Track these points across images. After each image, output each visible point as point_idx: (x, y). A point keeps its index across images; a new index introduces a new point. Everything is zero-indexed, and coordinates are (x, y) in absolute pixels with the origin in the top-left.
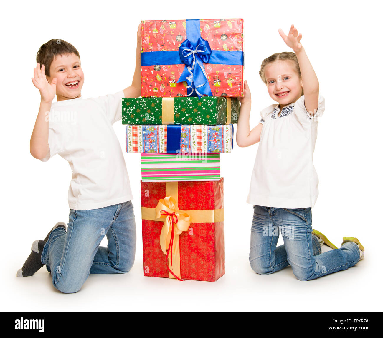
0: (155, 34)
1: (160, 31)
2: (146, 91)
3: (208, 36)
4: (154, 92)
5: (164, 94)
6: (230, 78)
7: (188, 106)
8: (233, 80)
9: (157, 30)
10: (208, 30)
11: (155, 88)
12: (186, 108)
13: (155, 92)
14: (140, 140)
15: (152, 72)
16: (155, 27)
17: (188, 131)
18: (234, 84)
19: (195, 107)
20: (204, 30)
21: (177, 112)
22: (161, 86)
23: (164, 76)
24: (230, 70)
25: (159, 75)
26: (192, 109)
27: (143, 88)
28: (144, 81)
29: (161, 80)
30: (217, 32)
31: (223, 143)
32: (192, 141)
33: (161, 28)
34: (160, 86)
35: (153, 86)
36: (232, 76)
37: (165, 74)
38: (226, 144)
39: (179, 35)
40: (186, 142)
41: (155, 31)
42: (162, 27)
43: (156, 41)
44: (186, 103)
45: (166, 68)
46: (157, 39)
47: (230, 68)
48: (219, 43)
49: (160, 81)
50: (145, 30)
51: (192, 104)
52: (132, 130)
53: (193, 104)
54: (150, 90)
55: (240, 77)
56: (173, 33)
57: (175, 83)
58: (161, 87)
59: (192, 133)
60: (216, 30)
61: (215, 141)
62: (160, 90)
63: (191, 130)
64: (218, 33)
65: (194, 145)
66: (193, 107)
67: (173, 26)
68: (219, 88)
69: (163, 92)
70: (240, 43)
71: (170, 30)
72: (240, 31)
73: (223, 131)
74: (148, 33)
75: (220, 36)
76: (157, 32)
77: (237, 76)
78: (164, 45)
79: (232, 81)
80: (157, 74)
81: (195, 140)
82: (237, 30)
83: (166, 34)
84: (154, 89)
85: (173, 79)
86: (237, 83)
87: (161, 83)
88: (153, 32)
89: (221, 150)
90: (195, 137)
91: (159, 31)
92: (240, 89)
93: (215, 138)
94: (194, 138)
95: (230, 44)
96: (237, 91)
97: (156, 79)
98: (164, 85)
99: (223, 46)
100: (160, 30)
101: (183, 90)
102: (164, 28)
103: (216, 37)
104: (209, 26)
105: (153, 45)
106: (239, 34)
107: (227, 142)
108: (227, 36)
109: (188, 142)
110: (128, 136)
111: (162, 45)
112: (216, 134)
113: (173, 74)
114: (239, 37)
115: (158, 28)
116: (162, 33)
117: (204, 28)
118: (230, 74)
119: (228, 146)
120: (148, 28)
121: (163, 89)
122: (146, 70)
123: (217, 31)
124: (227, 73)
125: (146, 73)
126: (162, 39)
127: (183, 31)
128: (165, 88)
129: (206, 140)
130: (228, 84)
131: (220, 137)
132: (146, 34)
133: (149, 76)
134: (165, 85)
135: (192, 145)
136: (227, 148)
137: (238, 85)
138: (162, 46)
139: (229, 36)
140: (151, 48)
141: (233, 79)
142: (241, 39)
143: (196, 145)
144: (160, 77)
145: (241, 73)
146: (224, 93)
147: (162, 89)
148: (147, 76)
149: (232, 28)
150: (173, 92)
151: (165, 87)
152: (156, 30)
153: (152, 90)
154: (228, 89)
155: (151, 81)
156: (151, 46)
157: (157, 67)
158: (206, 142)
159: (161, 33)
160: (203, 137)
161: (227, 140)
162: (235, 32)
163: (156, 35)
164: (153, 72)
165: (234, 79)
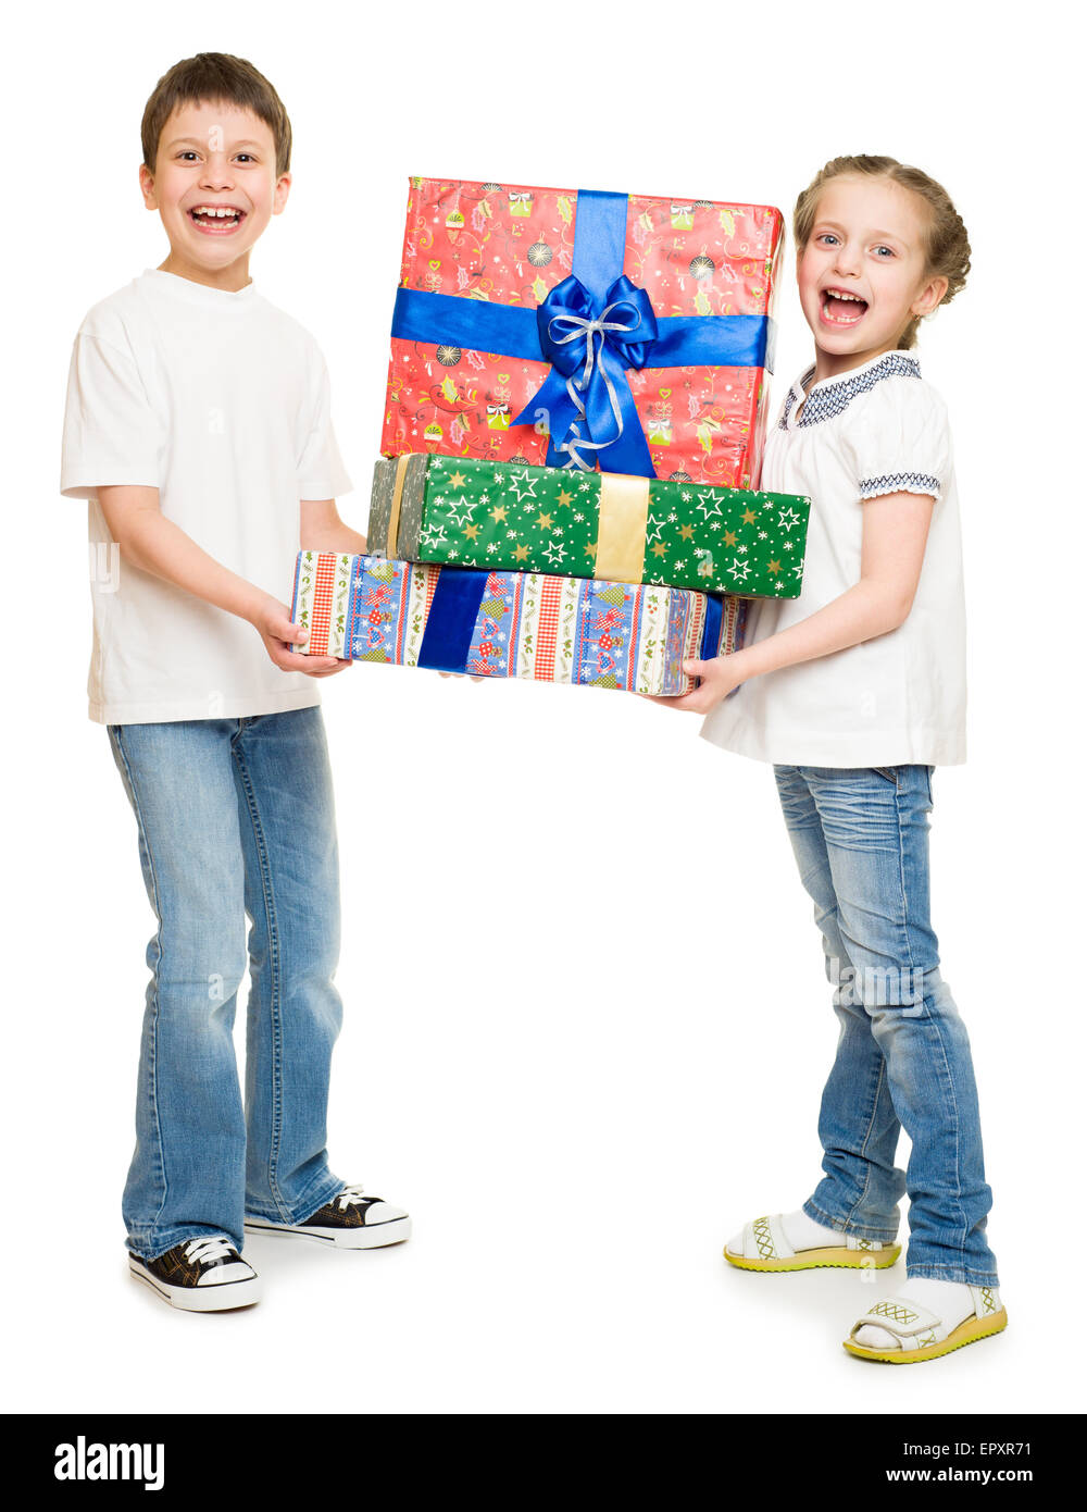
0: (453, 229)
1: (474, 222)
2: (397, 435)
3: (644, 257)
4: (426, 441)
5: (464, 452)
6: (709, 419)
7: (706, 518)
8: (718, 428)
9: (462, 217)
10: (646, 236)
11: (432, 426)
12: (698, 525)
13: (432, 442)
14: (340, 609)
15: (428, 366)
16: (457, 205)
17: (512, 595)
18: (719, 442)
19: (731, 528)
20: (632, 233)
21: (660, 538)
22: (457, 421)
23: (469, 387)
24: (710, 390)
25: (452, 382)
26: (720, 533)
27: (388, 422)
28: (396, 396)
29: (459, 399)
30: (677, 245)
31: (632, 655)
32: (523, 635)
33: (477, 212)
34: (452, 423)
35: (425, 419)
36: (715, 413)
37: (475, 379)
38: (642, 658)
39: (541, 241)
40: (501, 637)
41: (456, 219)
42: (483, 208)
43: (456, 256)
44: (698, 508)
45: (480, 358)
46: (459, 249)
47: (712, 381)
48: (683, 288)
49: (452, 401)
50: (418, 211)
51: (720, 513)
52: (316, 571)
53: (726, 516)
54: (415, 433)
55: (745, 418)
56: (519, 235)
57: (508, 416)
58: (456, 424)
59: (524, 602)
60: (676, 240)
61: (606, 644)
62: (452, 435)
63: (523, 591)
64: (681, 248)
65: (528, 650)
66: (722, 523)
67: (520, 208)
68: (666, 450)
69: (459, 443)
70: (758, 296)
71: (509, 222)
72: (762, 251)
73: (637, 610)
74: (431, 224)
75: (690, 261)
76: (460, 225)
77: (734, 412)
78: (481, 275)
79: (712, 429)
80: (447, 378)
81: (534, 632)
82: (751, 245)
83: (495, 234)
84: (428, 428)
85: (502, 400)
86: (729, 441)
87: (455, 410)
88: (449, 224)
89: (623, 679)
90: (535, 621)
91: (468, 221)
92: (741, 461)
93: (607, 631)
94: (530, 624)
95: (722, 295)
96: (730, 468)
97: (440, 395)
98: (465, 418)
99: (695, 298)
100: (473, 216)
101: (533, 444)
102: (490, 212)
103: (673, 265)
104: (652, 221)
105: (441, 271)
106: (757, 260)
107: (649, 654)
108: (713, 263)
109: (507, 637)
110: (300, 589)
111: (476, 274)
112: (610, 617)
113: (503, 382)
114: (754, 271)
115: (466, 210)
116: (480, 230)
117: (633, 225)
118: (711, 404)
119: (650, 667)
120: (429, 205)
121: (463, 432)
122: (406, 359)
123: (679, 244)
124: (698, 400)
125: (406, 367)
126: (475, 251)
127: (555, 230)
128: (469, 430)
129: (572, 636)
130: (697, 439)
131: (625, 631)
132: (421, 226)
133: (416, 380)
134: (469, 421)
135: (521, 649)
136: (648, 674)
137: (734, 446)
138: (474, 275)
139: (721, 265)
140: (434, 279)
141: (718, 424)
142: (764, 282)
143: (535, 652)
144: (455, 389)
145: (751, 407)
146: (681, 470)
147: (459, 431)
148: (410, 382)
149: (735, 236)
150: (497, 448)
151: (468, 426)
152: (459, 214)
153: (421, 434)
154: (695, 459)
155: (421, 401)
156: (435, 272)
157: (449, 353)
158: (572, 644)
159: (475, 228)
160: (565, 625)
161: (651, 644)
162: (743, 253)
163: (456, 232)
164: (432, 370)
165: (724, 421)
